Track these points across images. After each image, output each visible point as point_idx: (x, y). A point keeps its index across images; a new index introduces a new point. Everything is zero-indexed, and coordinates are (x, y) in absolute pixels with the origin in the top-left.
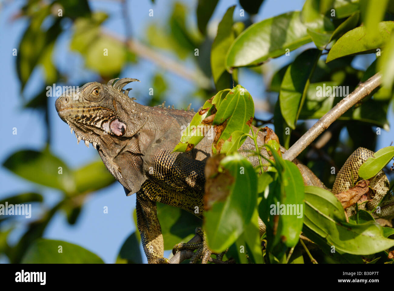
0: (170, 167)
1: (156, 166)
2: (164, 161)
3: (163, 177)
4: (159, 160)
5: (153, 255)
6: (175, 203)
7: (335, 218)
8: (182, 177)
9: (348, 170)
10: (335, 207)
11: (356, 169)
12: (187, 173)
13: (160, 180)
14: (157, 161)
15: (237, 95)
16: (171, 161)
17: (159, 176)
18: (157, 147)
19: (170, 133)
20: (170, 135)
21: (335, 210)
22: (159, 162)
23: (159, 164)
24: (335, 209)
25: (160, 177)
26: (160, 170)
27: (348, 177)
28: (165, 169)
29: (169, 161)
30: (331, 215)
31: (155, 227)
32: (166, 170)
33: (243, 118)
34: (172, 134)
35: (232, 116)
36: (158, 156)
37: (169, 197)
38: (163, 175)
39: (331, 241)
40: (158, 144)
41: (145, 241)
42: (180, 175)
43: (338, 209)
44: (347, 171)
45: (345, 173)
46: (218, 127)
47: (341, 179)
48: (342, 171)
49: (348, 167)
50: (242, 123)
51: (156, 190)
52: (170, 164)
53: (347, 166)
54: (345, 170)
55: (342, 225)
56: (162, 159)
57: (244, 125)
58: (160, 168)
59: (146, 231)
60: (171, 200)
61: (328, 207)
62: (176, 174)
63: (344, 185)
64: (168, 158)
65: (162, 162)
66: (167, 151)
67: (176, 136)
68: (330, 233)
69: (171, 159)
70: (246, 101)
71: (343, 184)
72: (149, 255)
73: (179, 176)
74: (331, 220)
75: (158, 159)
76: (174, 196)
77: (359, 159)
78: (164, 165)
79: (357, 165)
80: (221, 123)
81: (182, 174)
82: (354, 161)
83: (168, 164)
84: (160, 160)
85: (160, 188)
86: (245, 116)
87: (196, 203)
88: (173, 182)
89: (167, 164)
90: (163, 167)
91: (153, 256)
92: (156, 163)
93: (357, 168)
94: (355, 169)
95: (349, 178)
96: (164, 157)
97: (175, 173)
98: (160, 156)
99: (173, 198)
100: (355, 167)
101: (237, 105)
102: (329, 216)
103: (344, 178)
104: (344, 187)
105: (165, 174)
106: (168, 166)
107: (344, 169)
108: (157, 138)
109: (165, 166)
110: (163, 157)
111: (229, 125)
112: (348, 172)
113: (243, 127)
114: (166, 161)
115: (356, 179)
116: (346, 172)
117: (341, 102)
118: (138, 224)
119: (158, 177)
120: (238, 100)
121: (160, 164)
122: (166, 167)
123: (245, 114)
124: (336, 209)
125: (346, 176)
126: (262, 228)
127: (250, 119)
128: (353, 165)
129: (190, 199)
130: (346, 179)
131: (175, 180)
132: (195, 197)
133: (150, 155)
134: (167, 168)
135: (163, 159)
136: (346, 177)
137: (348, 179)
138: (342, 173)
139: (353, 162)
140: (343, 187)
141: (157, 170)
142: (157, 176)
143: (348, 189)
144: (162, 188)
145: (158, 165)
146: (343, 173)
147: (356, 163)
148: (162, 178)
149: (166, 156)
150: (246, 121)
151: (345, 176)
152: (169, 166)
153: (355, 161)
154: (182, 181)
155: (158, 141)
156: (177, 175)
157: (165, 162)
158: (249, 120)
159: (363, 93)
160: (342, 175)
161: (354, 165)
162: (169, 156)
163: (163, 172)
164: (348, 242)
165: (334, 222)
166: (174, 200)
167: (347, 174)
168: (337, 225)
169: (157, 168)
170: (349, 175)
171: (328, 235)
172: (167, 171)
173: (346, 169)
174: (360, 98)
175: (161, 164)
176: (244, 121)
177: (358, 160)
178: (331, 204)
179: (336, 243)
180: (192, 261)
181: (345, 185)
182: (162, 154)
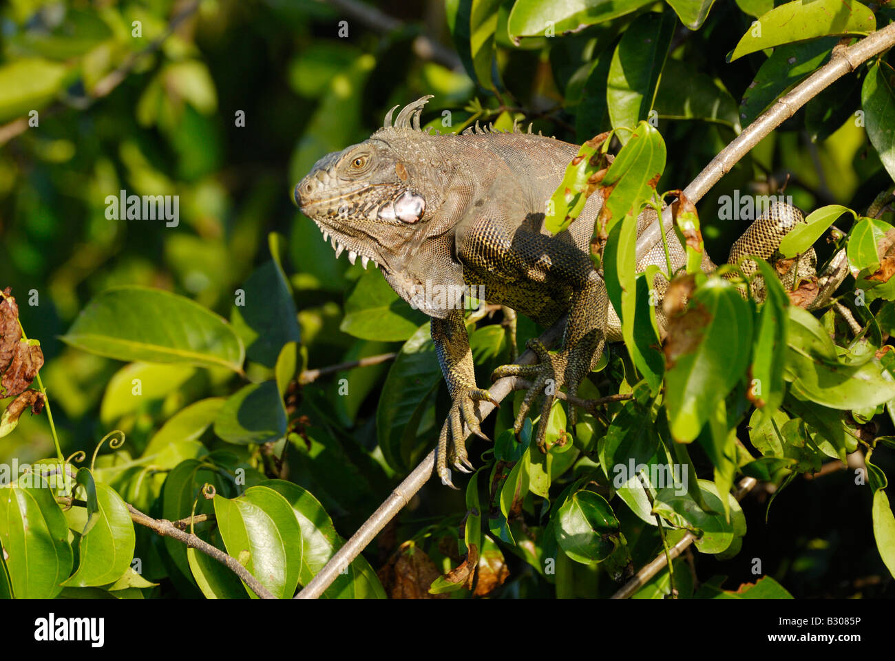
0: (498, 247)
1: (474, 245)
2: (488, 237)
3: (485, 262)
4: (480, 235)
5: (461, 382)
6: (498, 298)
7: (814, 353)
8: (517, 262)
9: (757, 239)
10: (815, 336)
11: (772, 238)
12: (525, 256)
13: (480, 267)
14: (477, 236)
15: (643, 139)
16: (499, 237)
17: (479, 260)
18: (476, 213)
19: (496, 188)
20: (497, 191)
21: (814, 341)
22: (481, 238)
23: (480, 242)
24: (814, 338)
25: (481, 262)
26: (481, 250)
27: (756, 249)
28: (490, 250)
29: (497, 238)
30: (807, 348)
31: (459, 334)
32: (492, 251)
33: (644, 174)
34: (499, 189)
35: (628, 172)
36: (478, 229)
37: (489, 290)
38: (485, 259)
39: (802, 388)
40: (479, 208)
41: (445, 358)
42: (514, 260)
43: (819, 340)
44: (756, 241)
45: (753, 244)
46: (606, 189)
47: (743, 252)
48: (747, 239)
49: (758, 234)
50: (640, 182)
51: (469, 279)
52: (498, 241)
53: (756, 231)
54: (753, 238)
55: (822, 363)
56: (485, 233)
57: (643, 184)
58: (481, 247)
59: (446, 342)
60: (491, 295)
61: (801, 336)
62: (507, 258)
63: (748, 262)
64: (494, 233)
65: (485, 239)
66: (492, 220)
67: (506, 192)
68: (800, 375)
69: (499, 233)
70: (654, 148)
71: (746, 261)
72: (453, 383)
73: (511, 262)
74: (806, 355)
75: (478, 233)
76: (497, 289)
77: (778, 223)
78: (488, 243)
79: (774, 232)
80: (613, 182)
81: (516, 258)
82: (769, 225)
83: (495, 242)
84: (482, 234)
85: (477, 277)
86: (647, 172)
87: (532, 300)
88: (500, 269)
89: (493, 242)
90: (486, 246)
91: (460, 386)
92: (475, 239)
93: (773, 236)
94: (770, 238)
95: (759, 252)
96: (488, 230)
97: (506, 256)
98: (482, 229)
99: (496, 291)
100: (771, 234)
101: (639, 155)
102: (803, 349)
103: (749, 252)
104: (748, 265)
105: (490, 258)
106: (494, 245)
107: (750, 237)
108: (476, 198)
109: (489, 245)
110: (486, 229)
111: (620, 185)
112: (758, 243)
113: (641, 190)
114: (492, 237)
115: (770, 253)
116: (754, 242)
117: (749, 127)
118: (432, 330)
119: (477, 262)
120: (643, 147)
121: (482, 242)
122: (492, 246)
123: (648, 169)
124: (816, 338)
125: (754, 248)
126: (618, 331)
127: (654, 177)
128: (767, 231)
129: (524, 294)
130: (753, 253)
131: (506, 267)
132: (533, 290)
133: (465, 227)
134: (493, 249)
135: (487, 234)
136: (754, 251)
137: (757, 253)
138: (747, 244)
139: (768, 227)
140: (746, 266)
141: (476, 251)
142: (475, 260)
143: (755, 268)
144: (480, 277)
145: (478, 243)
146: (748, 242)
147: (772, 228)
148: (483, 263)
149: (491, 228)
150: (647, 179)
151: (751, 248)
152: (496, 246)
153: (771, 224)
154: (516, 268)
155: (479, 203)
156: (509, 259)
157: (490, 238)
158: (653, 179)
159: (785, 114)
160: (746, 245)
161: (770, 231)
162: (496, 229)
163: (485, 254)
164: (828, 390)
165: (811, 359)
166: (497, 294)
167: (754, 246)
168: (815, 363)
169: (477, 248)
170: (759, 246)
171: (796, 378)
172: (493, 253)
173: (755, 237)
174: (780, 122)
175: (484, 242)
176: (644, 179)
177: (776, 224)
178: (809, 331)
179: (810, 391)
180: (530, 397)
181: (750, 262)
182: (484, 225)
